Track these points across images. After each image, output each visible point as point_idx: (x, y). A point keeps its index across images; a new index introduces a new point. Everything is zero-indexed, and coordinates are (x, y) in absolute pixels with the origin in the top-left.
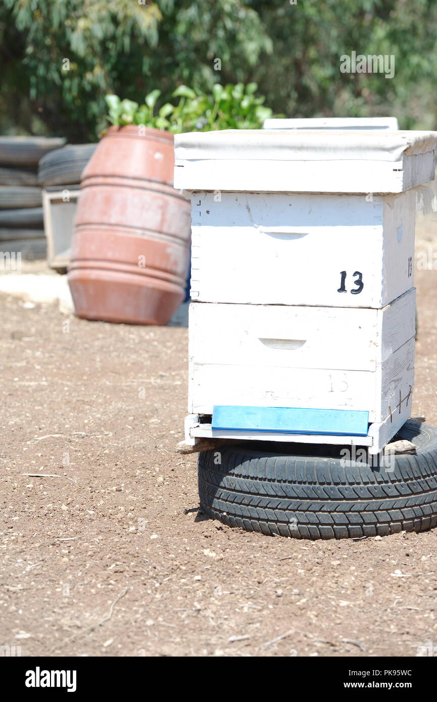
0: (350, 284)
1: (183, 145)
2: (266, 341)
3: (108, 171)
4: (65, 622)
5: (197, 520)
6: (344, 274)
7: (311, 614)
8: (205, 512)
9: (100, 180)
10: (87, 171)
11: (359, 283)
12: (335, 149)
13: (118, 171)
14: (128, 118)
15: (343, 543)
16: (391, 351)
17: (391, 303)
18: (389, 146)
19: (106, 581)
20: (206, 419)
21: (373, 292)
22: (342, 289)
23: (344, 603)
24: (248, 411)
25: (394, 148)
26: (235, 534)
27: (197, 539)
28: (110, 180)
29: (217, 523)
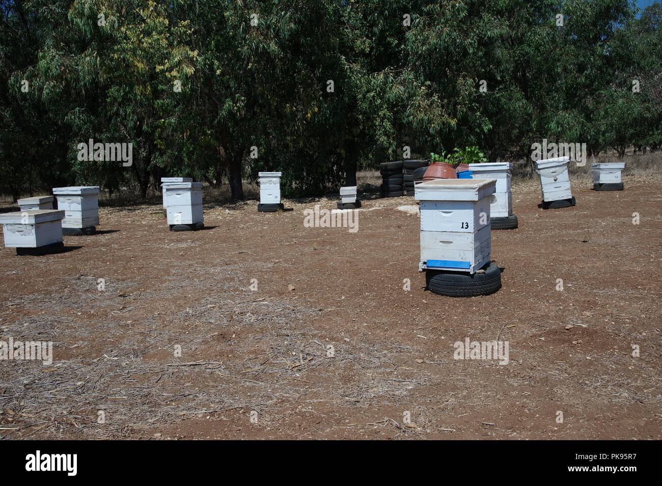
0: (465, 226)
1: (417, 188)
2: (442, 242)
3: (430, 176)
4: (377, 321)
5: (425, 291)
6: (463, 223)
7: (444, 321)
8: (427, 289)
9: (428, 178)
10: (424, 176)
11: (467, 225)
12: (459, 188)
13: (433, 176)
14: (437, 159)
15: (463, 298)
16: (479, 244)
17: (478, 231)
18: (474, 187)
19: (392, 309)
20: (425, 263)
21: (471, 228)
22: (463, 227)
23: (455, 318)
24: (437, 261)
25: (475, 189)
26: (434, 295)
27: (423, 297)
28: (430, 178)
29: (430, 292)
